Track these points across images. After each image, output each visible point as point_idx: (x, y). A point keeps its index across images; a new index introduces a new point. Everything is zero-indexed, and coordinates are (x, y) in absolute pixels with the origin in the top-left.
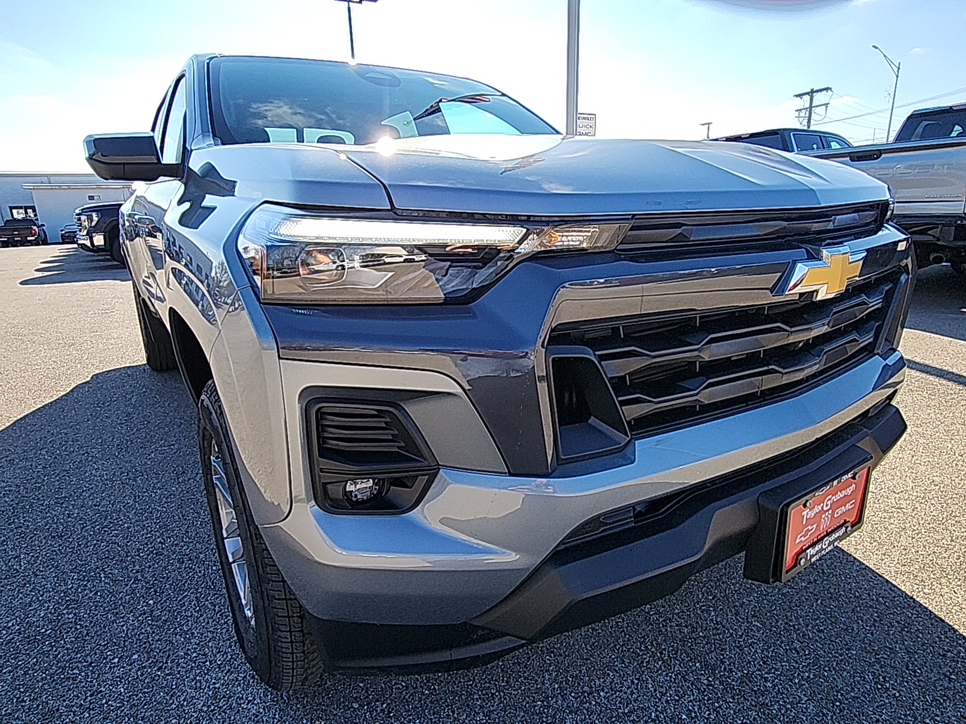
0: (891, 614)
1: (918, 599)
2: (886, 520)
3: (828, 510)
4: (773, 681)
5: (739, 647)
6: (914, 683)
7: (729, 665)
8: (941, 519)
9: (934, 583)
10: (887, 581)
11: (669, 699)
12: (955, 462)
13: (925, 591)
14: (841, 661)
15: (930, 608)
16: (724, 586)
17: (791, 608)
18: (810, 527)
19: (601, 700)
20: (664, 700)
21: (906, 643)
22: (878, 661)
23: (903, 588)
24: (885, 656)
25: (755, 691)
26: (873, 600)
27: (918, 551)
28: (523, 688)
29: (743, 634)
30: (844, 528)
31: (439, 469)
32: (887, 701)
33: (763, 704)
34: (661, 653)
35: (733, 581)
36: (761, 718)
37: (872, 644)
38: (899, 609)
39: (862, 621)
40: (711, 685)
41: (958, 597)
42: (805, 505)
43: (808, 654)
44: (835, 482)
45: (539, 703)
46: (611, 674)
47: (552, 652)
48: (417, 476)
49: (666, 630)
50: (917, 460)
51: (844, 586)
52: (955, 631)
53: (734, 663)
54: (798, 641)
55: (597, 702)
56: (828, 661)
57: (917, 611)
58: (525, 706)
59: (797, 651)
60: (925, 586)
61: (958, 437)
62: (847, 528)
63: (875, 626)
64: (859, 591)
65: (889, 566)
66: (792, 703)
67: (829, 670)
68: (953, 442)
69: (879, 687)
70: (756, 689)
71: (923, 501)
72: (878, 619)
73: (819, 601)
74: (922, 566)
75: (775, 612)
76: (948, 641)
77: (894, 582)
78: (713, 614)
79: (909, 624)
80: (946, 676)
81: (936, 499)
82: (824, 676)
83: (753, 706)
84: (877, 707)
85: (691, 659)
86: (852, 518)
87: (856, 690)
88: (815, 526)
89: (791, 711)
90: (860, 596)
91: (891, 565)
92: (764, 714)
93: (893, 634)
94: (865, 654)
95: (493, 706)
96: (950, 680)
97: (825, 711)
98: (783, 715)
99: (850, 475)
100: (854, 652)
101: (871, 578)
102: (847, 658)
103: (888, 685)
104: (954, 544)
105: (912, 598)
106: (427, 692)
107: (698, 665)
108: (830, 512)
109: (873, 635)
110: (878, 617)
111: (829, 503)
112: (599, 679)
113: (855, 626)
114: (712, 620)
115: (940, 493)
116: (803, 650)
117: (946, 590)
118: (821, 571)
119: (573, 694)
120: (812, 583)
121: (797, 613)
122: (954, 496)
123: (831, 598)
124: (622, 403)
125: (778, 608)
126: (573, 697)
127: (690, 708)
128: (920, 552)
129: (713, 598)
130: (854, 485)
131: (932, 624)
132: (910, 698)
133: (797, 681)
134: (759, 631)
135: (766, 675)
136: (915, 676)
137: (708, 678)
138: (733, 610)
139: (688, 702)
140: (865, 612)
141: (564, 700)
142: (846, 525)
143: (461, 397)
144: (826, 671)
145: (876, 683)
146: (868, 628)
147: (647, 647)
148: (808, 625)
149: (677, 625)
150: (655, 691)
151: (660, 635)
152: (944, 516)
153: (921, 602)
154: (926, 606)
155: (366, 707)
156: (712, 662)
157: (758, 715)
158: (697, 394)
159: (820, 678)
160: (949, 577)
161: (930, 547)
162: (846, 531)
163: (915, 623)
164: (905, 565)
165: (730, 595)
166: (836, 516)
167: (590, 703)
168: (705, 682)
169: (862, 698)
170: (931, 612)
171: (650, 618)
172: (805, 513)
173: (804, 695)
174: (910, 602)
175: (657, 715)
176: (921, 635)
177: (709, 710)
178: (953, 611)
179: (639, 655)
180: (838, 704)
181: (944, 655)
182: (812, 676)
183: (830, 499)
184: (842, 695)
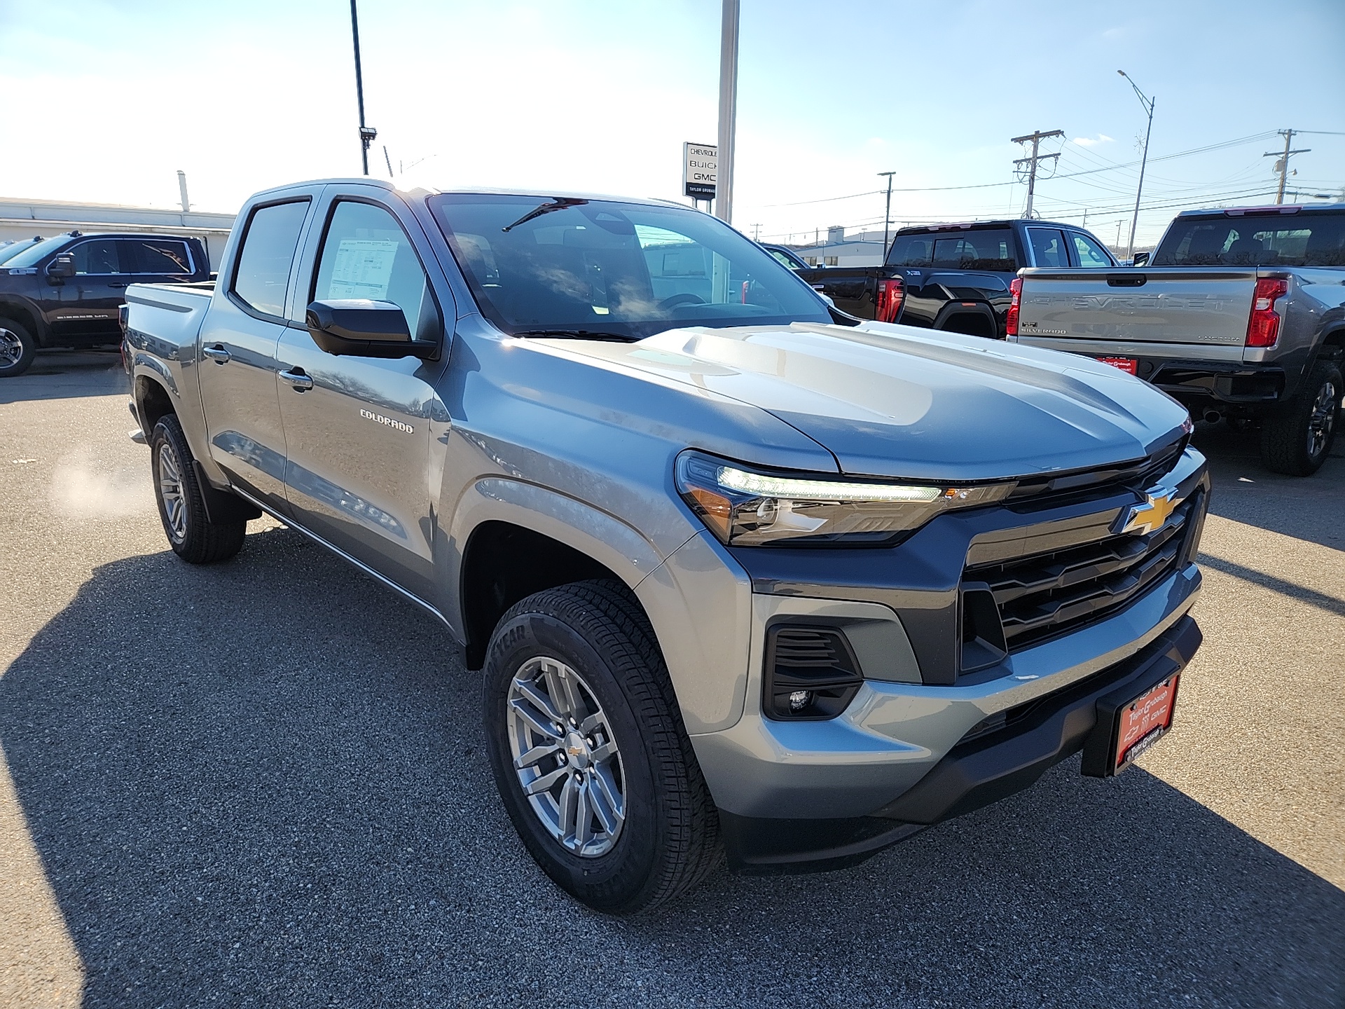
0: (1188, 823)
1: (1211, 809)
2: (1174, 734)
3: (1147, 714)
4: (1089, 885)
5: (1051, 858)
6: (1212, 879)
7: (1046, 873)
8: (1227, 732)
9: (1225, 793)
10: (1181, 794)
11: (997, 904)
12: (1239, 672)
13: (1217, 801)
14: (1148, 864)
15: (1222, 815)
16: (1025, 804)
17: (1093, 822)
18: (1134, 729)
19: (935, 909)
20: (993, 905)
21: (1203, 847)
22: (1180, 863)
23: (1196, 799)
24: (1186, 859)
25: (1074, 893)
26: (1169, 811)
27: (1208, 765)
28: (857, 904)
29: (1053, 847)
30: (1158, 730)
31: (863, 681)
32: (1190, 894)
33: (1084, 903)
34: (980, 867)
35: (1033, 800)
36: (1084, 914)
37: (1173, 849)
38: (1194, 818)
39: (1162, 830)
40: (1033, 891)
41: (1247, 805)
42: (1132, 709)
43: (1117, 861)
44: (1154, 689)
45: (877, 915)
46: (937, 887)
47: (874, 872)
48: (846, 688)
49: (979, 847)
50: (1200, 670)
51: (1141, 800)
52: (1245, 834)
53: (1050, 872)
54: (1106, 850)
55: (931, 911)
56: (1135, 866)
57: (1211, 819)
58: (865, 918)
59: (1106, 859)
60: (1216, 796)
61: (1240, 644)
62: (1160, 730)
63: (1174, 834)
64: (1156, 804)
65: (1181, 780)
66: (1109, 901)
67: (1138, 873)
68: (1236, 649)
69: (1183, 883)
70: (1074, 891)
71: (1209, 714)
72: (1176, 828)
73: (1120, 815)
74: (1213, 778)
75: (1079, 826)
76: (1239, 843)
77: (1188, 794)
78: (1020, 830)
79: (1204, 831)
80: (1238, 871)
81: (1222, 711)
82: (1134, 878)
83: (1074, 905)
84: (1183, 899)
85: (1009, 871)
86: (1163, 722)
87: (1163, 888)
88: (1138, 727)
89: (1109, 907)
90: (1158, 808)
91: (1183, 779)
92: (1086, 911)
93: (1191, 841)
94: (1167, 858)
95: (834, 920)
96: (1242, 874)
97: (1138, 905)
98: (1103, 911)
99: (1164, 683)
100: (1157, 857)
101: (1166, 791)
102: (1152, 863)
103: (1190, 881)
104: (1241, 756)
105: (1205, 808)
106: (763, 913)
107: (1016, 875)
108: (1149, 715)
109: (1173, 842)
110: (1176, 826)
111: (1148, 707)
112: (927, 892)
113: (1156, 835)
114: (1020, 836)
115: (1226, 705)
116: (1111, 858)
117: (1236, 799)
118: (1117, 787)
119: (907, 906)
120: (1110, 798)
121: (1100, 826)
122: (1239, 708)
123: (1130, 811)
124: (1005, 624)
125: (1082, 823)
126: (908, 908)
127: (1019, 910)
128: (1210, 766)
129: (1017, 816)
130: (1166, 692)
131: (1224, 830)
132: (1209, 890)
133: (1110, 884)
134: (1067, 844)
135: (1081, 880)
136: (1213, 873)
137: (1029, 885)
138: (1038, 826)
139: (1016, 906)
140: (1163, 822)
141: (900, 911)
142: (1159, 728)
143: (896, 623)
144: (1135, 874)
145: (1179, 881)
146: (1168, 836)
147: (964, 863)
148: (1112, 837)
149: (988, 842)
150: (983, 898)
151: (974, 851)
152: (1231, 729)
153: (1214, 811)
154: (1219, 814)
155: (709, 929)
156: (1030, 871)
157: (1080, 912)
158: (1053, 616)
159: (1130, 880)
160: (1238, 787)
161: (1219, 760)
162: (1159, 734)
163: (1209, 830)
164: (1196, 778)
165: (1033, 812)
166: (1152, 719)
167: (926, 912)
168: (1027, 888)
169: (1170, 894)
170: (1223, 819)
171: (960, 837)
172: (1131, 715)
173: (1119, 894)
174: (1204, 812)
175: (990, 918)
176: (1215, 840)
177: (1036, 911)
178: (1243, 817)
179: (958, 870)
180: (1149, 899)
181: (1236, 855)
182: (1122, 879)
183: (1149, 704)
184: (1151, 892)
